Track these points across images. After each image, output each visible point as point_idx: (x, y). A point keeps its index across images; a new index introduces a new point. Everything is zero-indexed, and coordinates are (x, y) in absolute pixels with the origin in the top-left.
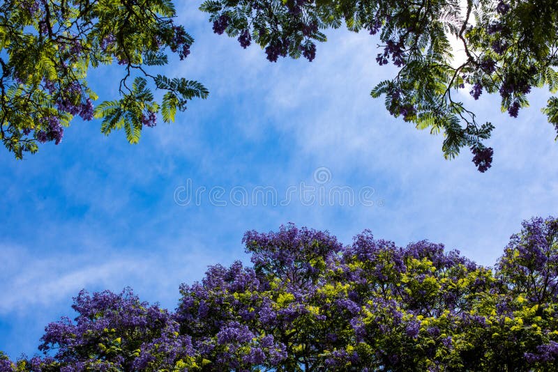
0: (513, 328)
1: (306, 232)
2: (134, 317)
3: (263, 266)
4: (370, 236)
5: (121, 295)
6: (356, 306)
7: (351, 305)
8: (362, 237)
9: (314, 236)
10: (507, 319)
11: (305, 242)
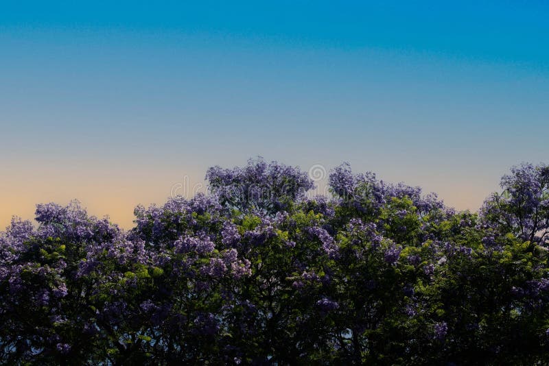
0: (502, 261)
1: (276, 168)
2: (79, 227)
3: (228, 200)
4: (348, 169)
5: (68, 207)
6: (328, 235)
7: (323, 234)
8: (340, 169)
9: (284, 172)
10: (495, 253)
11: (275, 178)
